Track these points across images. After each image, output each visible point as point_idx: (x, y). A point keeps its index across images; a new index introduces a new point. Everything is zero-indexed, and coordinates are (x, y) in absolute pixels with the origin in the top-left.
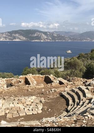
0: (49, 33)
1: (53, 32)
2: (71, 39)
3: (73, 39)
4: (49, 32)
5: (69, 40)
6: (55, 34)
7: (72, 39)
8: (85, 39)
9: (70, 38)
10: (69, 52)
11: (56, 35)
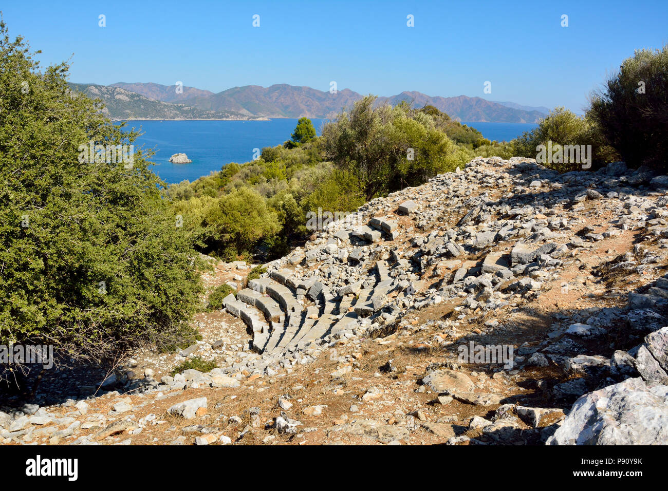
0: (95, 91)
1: (114, 87)
2: (184, 113)
3: (192, 111)
4: (96, 86)
5: (176, 115)
6: (120, 93)
7: (187, 112)
8: (232, 113)
9: (179, 108)
10: (181, 158)
11: (127, 99)
